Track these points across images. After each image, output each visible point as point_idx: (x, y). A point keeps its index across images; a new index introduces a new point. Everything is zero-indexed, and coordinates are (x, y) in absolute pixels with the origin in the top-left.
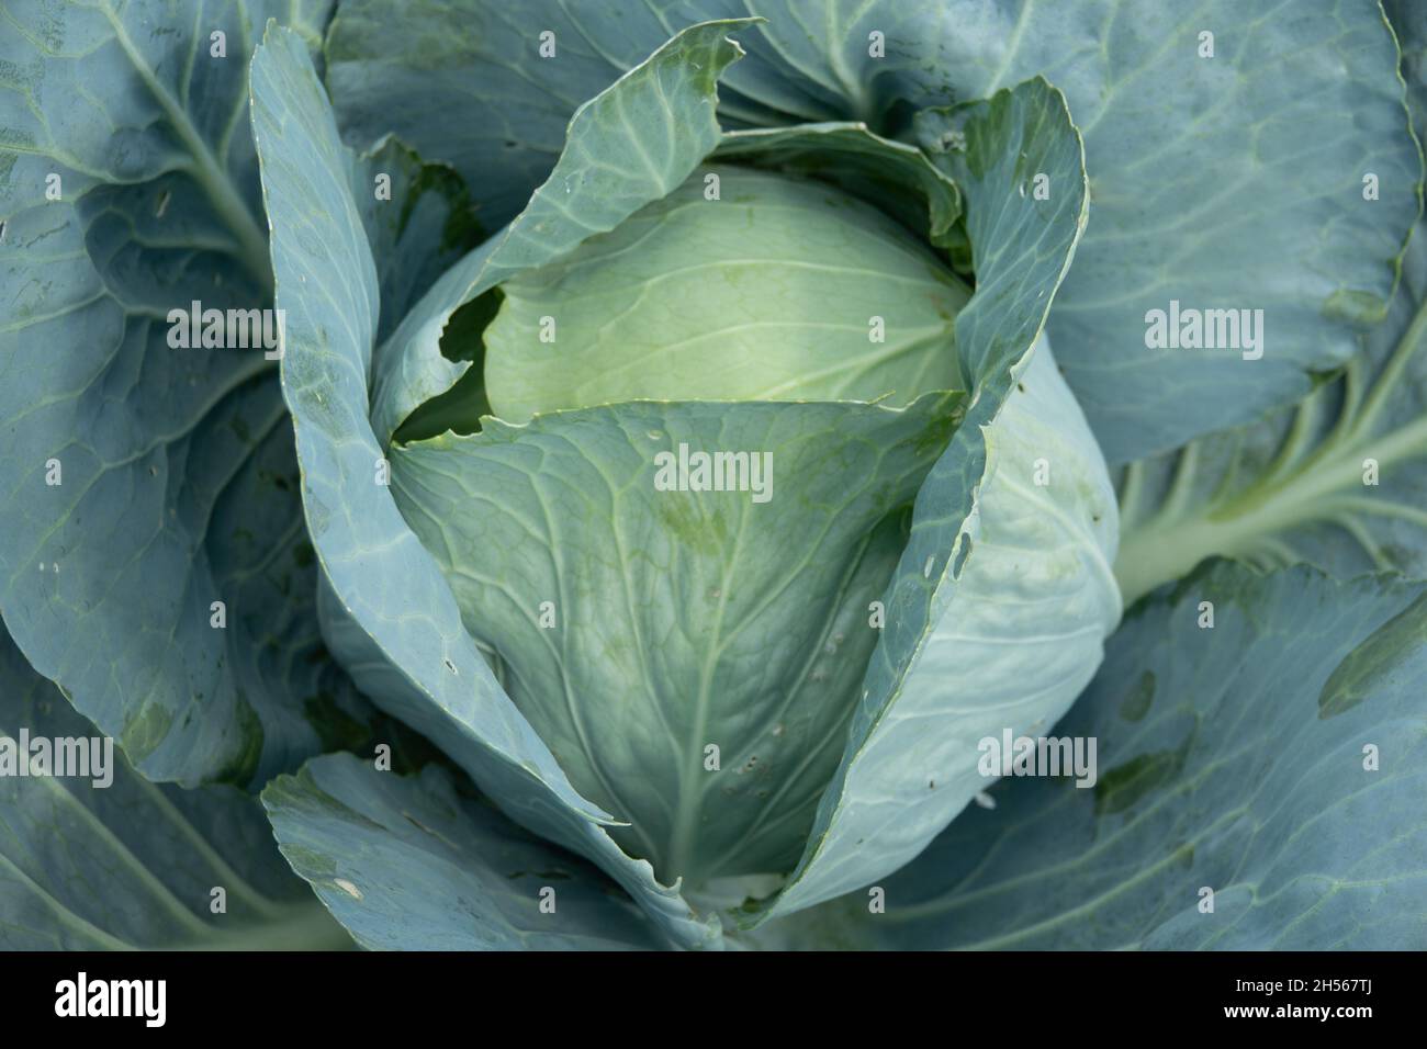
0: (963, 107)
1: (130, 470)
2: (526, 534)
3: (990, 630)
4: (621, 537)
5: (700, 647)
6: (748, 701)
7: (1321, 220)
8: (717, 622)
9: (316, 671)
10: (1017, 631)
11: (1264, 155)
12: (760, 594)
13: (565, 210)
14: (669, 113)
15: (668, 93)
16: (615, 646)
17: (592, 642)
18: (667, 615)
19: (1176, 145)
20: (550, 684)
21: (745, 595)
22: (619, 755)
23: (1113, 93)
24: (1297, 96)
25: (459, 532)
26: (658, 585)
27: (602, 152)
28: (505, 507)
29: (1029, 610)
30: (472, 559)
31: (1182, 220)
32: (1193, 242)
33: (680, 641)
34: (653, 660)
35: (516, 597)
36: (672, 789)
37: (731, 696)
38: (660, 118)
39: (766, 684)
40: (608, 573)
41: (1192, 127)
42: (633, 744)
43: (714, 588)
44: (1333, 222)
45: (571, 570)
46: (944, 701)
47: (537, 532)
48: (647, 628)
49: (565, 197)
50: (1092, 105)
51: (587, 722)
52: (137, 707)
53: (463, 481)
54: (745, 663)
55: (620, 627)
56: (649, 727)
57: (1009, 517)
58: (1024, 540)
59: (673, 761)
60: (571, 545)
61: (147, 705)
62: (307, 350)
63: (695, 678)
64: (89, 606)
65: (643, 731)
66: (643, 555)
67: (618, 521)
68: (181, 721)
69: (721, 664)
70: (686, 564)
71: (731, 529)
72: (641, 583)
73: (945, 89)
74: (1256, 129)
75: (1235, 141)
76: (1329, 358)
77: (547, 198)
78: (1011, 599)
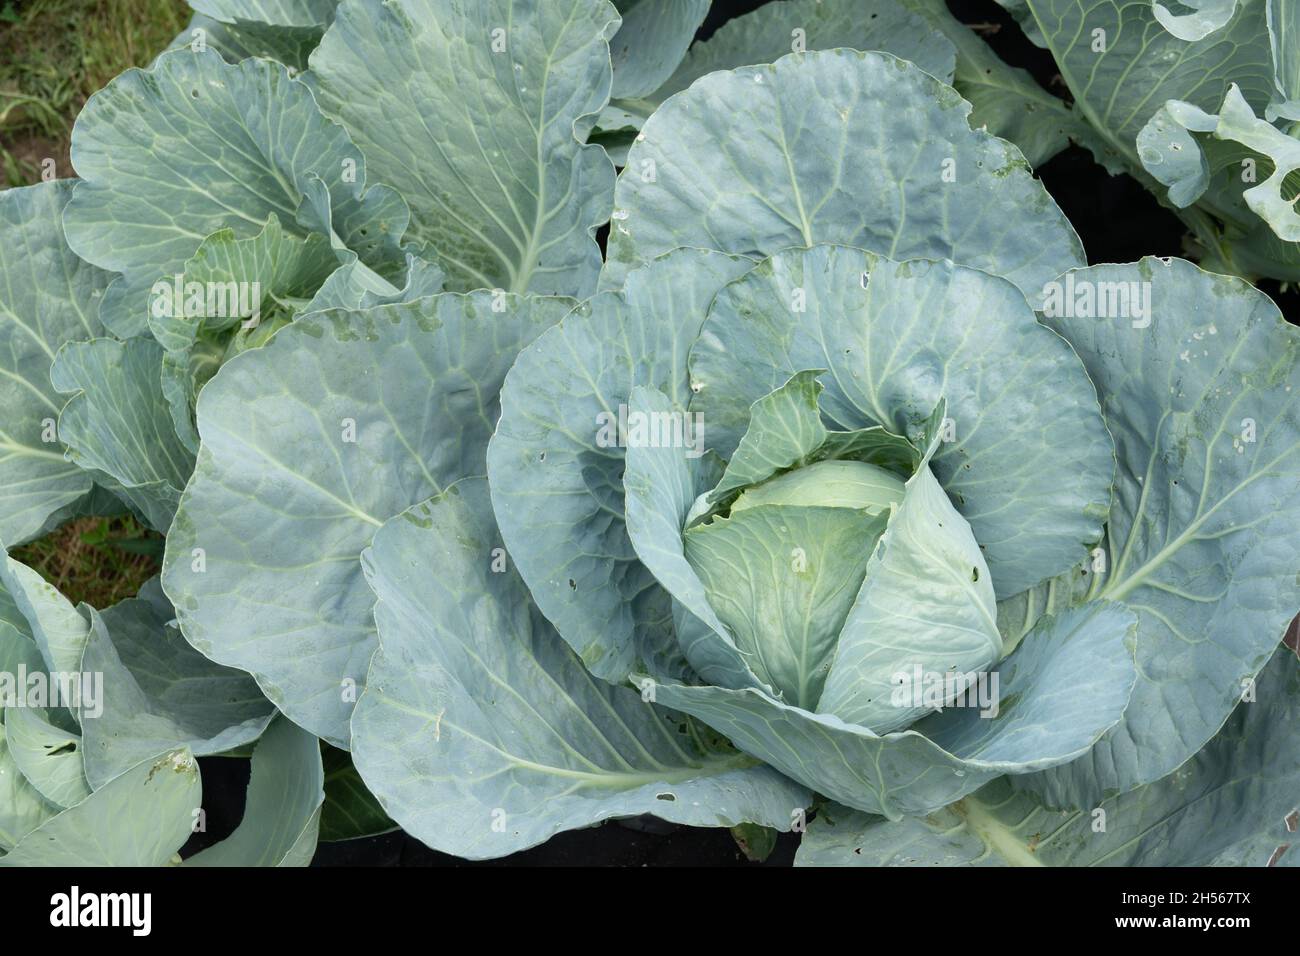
0: (924, 421)
1: (594, 561)
2: (741, 577)
3: (924, 617)
4: (776, 576)
5: (802, 615)
6: (821, 640)
7: (1078, 472)
8: (810, 606)
9: (683, 668)
10: (937, 620)
11: (1049, 442)
12: (827, 595)
13: (757, 450)
14: (797, 412)
15: (796, 403)
16: (773, 620)
17: (764, 619)
18: (792, 605)
19: (1012, 437)
20: (750, 638)
21: (820, 597)
22: (775, 665)
23: (982, 415)
24: (1059, 415)
25: (713, 574)
26: (789, 594)
27: (769, 426)
28: (731, 564)
29: (940, 610)
30: (721, 588)
31: (1019, 471)
32: (1025, 481)
33: (796, 614)
34: (786, 624)
35: (739, 605)
36: (795, 679)
37: (816, 637)
38: (793, 414)
39: (830, 631)
40: (771, 591)
41: (1018, 429)
42: (780, 660)
43: (809, 592)
44: (1084, 474)
45: (757, 591)
46: (904, 644)
47: (745, 577)
48: (784, 611)
49: (756, 444)
50: (975, 419)
51: (763, 653)
52: (590, 643)
53: (713, 551)
54: (821, 623)
55: (775, 612)
56: (787, 654)
57: (927, 566)
58: (934, 578)
59: (795, 666)
60: (757, 581)
61: (594, 644)
62: (639, 477)
63: (802, 629)
64: (571, 602)
65: (783, 653)
66: (784, 583)
67: (775, 570)
68: (608, 654)
69: (811, 623)
70: (799, 584)
71: (816, 570)
72: (782, 595)
73: (916, 414)
74: (1044, 429)
75: (1036, 435)
76: (1091, 536)
77: (748, 443)
78: (931, 603)
